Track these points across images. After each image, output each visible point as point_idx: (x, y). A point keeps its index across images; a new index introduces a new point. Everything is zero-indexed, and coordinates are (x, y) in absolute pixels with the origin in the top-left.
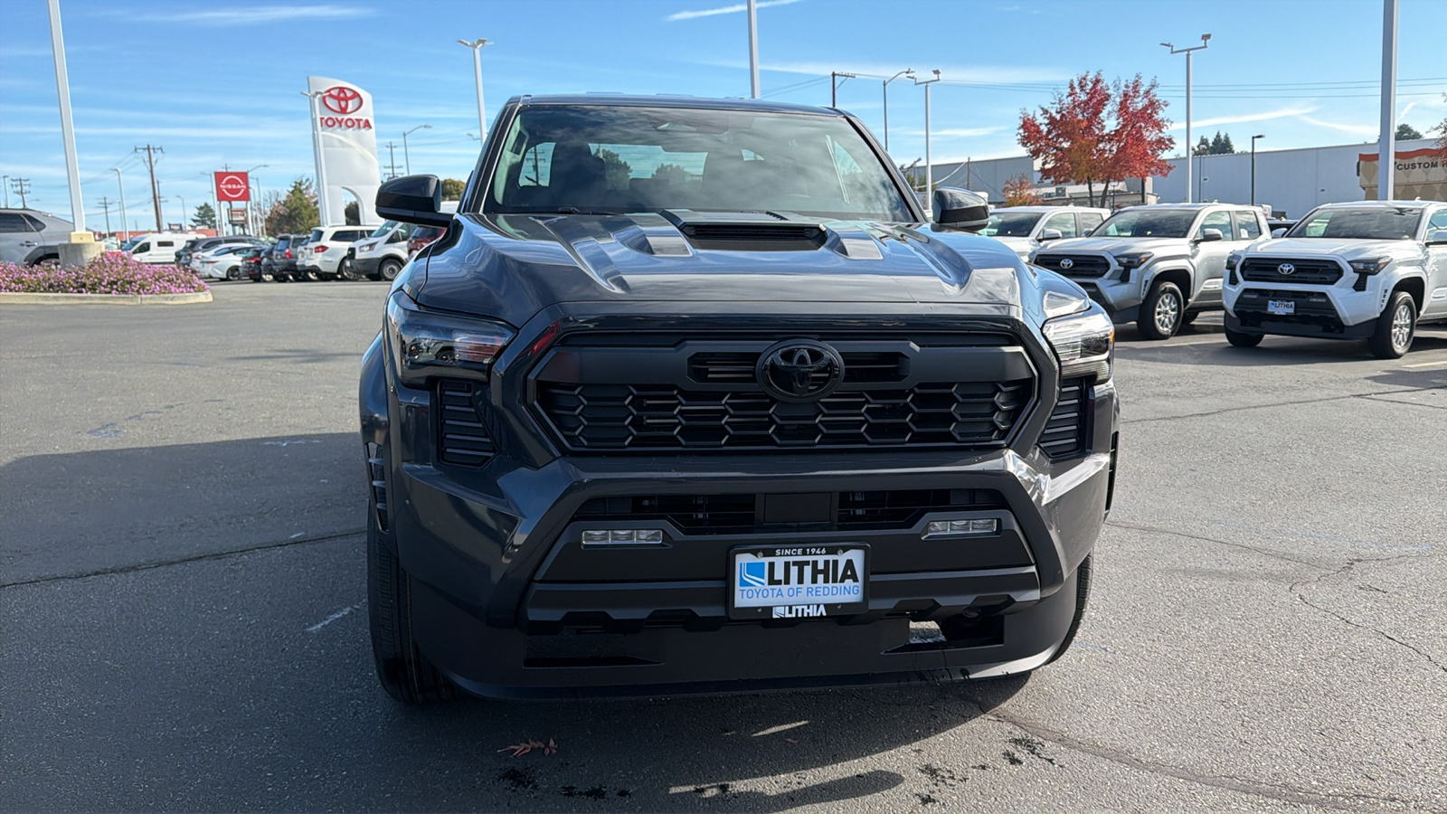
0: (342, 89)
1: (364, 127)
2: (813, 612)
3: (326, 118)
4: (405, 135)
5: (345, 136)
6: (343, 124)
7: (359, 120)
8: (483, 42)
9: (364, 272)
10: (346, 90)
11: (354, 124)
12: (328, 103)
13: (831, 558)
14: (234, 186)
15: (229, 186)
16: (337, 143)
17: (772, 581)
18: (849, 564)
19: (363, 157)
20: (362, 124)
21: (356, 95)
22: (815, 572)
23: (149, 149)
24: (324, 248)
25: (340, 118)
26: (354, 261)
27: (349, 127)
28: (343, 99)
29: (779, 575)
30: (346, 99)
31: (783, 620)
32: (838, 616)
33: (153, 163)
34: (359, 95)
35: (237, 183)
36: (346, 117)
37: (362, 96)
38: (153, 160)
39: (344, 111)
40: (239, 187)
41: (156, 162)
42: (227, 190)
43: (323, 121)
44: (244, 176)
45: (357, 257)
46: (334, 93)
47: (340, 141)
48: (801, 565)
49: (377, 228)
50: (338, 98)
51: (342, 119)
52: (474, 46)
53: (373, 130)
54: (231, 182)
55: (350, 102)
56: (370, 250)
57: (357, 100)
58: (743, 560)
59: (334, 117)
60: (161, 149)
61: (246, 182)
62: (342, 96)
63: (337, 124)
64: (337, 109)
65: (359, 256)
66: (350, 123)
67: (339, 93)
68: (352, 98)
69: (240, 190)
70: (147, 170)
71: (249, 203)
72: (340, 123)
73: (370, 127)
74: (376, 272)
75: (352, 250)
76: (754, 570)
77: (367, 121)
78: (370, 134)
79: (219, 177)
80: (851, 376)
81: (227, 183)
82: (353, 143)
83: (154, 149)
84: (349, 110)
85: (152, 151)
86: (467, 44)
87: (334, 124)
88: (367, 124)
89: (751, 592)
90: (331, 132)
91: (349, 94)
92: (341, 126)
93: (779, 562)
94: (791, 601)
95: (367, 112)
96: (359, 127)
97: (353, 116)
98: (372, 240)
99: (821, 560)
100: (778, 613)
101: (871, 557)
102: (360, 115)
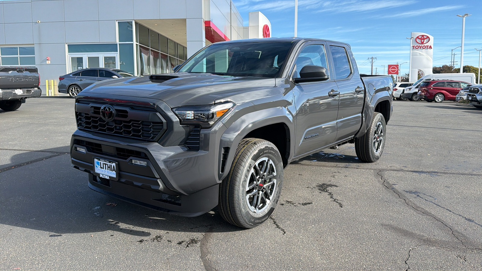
0: (423, 36)
1: (429, 48)
3: (416, 46)
4: (452, 50)
5: (422, 52)
6: (422, 48)
7: (427, 46)
8: (467, 15)
9: (406, 98)
10: (424, 36)
11: (426, 47)
12: (417, 41)
13: (111, 164)
14: (394, 69)
15: (392, 69)
16: (418, 54)
18: (114, 166)
19: (428, 59)
20: (428, 47)
21: (428, 37)
22: (108, 167)
23: (372, 58)
24: (396, 89)
25: (421, 46)
26: (403, 94)
27: (424, 49)
28: (423, 39)
29: (102, 166)
30: (424, 39)
33: (373, 63)
34: (429, 38)
35: (395, 68)
36: (423, 45)
37: (430, 38)
38: (373, 62)
39: (422, 43)
40: (395, 69)
41: (374, 62)
42: (391, 71)
43: (415, 47)
44: (397, 66)
45: (405, 93)
46: (420, 37)
47: (419, 53)
48: (106, 164)
49: (414, 83)
50: (421, 39)
51: (422, 46)
52: (463, 17)
53: (432, 50)
54: (393, 68)
55: (425, 40)
56: (409, 90)
57: (428, 39)
58: (95, 160)
59: (418, 46)
60: (376, 58)
61: (398, 68)
62: (423, 38)
63: (419, 48)
64: (420, 43)
65: (405, 92)
66: (424, 47)
67: (422, 37)
68: (426, 39)
69: (396, 70)
70: (371, 65)
71: (398, 75)
72: (421, 47)
73: (431, 48)
74: (410, 98)
75: (404, 90)
76: (98, 163)
77: (431, 46)
78: (431, 51)
79: (389, 66)
81: (391, 68)
82: (424, 54)
83: (374, 58)
84: (424, 43)
85: (373, 59)
86: (460, 16)
87: (418, 48)
88: (431, 47)
89: (97, 169)
90: (417, 51)
91: (425, 37)
92: (421, 48)
93: (102, 162)
94: (103, 173)
95: (431, 43)
96: (427, 48)
97: (425, 45)
98: (410, 87)
99: (109, 164)
100: (101, 176)
101: (118, 166)
102: (428, 44)
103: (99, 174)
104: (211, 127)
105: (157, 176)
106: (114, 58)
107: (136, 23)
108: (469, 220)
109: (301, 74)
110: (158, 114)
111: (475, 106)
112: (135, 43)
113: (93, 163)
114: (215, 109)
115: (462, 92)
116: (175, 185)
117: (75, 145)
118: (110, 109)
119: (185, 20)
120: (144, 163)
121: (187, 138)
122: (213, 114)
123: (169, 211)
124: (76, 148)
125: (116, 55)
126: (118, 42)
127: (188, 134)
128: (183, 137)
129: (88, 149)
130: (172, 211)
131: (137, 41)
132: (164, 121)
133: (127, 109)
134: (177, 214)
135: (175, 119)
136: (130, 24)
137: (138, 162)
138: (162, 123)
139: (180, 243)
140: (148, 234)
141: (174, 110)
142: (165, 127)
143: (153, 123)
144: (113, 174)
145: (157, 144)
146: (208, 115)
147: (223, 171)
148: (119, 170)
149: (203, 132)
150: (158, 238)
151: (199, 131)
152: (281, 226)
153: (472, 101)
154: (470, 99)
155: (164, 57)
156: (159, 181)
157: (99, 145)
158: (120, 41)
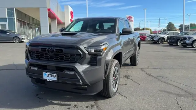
2: (51, 81)
8: (146, 9)
12: (128, 18)
17: (47, 76)
18: (55, 75)
22: (52, 76)
29: (48, 76)
31: (48, 81)
32: (54, 81)
48: (50, 75)
53: (133, 22)
58: (44, 73)
66: (130, 21)
76: (45, 74)
80: (56, 52)
86: (144, 9)
88: (133, 21)
89: (45, 77)
93: (48, 74)
94: (49, 79)
95: (133, 19)
99: (52, 74)
100: (47, 80)
101: (58, 75)
102: (132, 20)
103: (46, 79)
104: (101, 55)
105: (79, 78)
106: (5, 25)
107: (16, 9)
108: (186, 85)
109: (122, 32)
110: (79, 50)
111: (153, 42)
112: (15, 18)
113: (42, 74)
114: (103, 47)
115: (147, 37)
116: (87, 82)
117: (30, 67)
118: (52, 49)
119: (39, 8)
120: (72, 73)
121: (91, 61)
122: (102, 50)
123: (80, 93)
124: (30, 68)
125: (7, 23)
126: (7, 17)
127: (91, 59)
128: (89, 60)
129: (39, 68)
130: (82, 93)
131: (16, 17)
132: (81, 53)
133: (63, 49)
134: (85, 94)
135: (87, 52)
136: (13, 10)
137: (68, 72)
138: (81, 54)
139: (87, 107)
140: (70, 105)
141: (86, 48)
142: (82, 56)
143: (76, 54)
144: (55, 79)
145: (78, 64)
146: (100, 50)
147: (106, 74)
148: (58, 77)
149: (99, 57)
150: (75, 106)
151: (97, 57)
152: (123, 95)
153: (152, 41)
154: (152, 40)
155: (28, 24)
156: (80, 80)
157: (46, 66)
158: (8, 17)
